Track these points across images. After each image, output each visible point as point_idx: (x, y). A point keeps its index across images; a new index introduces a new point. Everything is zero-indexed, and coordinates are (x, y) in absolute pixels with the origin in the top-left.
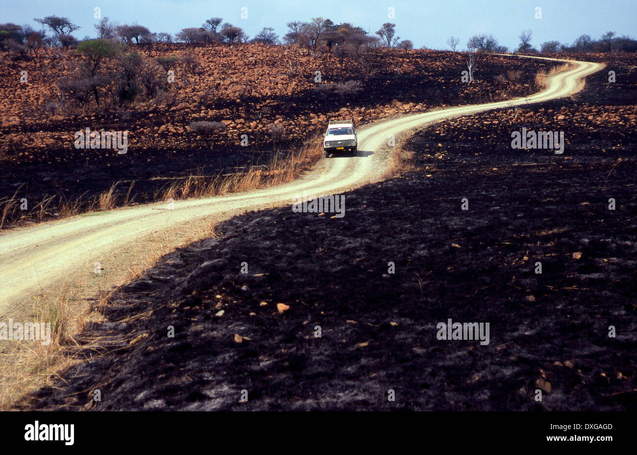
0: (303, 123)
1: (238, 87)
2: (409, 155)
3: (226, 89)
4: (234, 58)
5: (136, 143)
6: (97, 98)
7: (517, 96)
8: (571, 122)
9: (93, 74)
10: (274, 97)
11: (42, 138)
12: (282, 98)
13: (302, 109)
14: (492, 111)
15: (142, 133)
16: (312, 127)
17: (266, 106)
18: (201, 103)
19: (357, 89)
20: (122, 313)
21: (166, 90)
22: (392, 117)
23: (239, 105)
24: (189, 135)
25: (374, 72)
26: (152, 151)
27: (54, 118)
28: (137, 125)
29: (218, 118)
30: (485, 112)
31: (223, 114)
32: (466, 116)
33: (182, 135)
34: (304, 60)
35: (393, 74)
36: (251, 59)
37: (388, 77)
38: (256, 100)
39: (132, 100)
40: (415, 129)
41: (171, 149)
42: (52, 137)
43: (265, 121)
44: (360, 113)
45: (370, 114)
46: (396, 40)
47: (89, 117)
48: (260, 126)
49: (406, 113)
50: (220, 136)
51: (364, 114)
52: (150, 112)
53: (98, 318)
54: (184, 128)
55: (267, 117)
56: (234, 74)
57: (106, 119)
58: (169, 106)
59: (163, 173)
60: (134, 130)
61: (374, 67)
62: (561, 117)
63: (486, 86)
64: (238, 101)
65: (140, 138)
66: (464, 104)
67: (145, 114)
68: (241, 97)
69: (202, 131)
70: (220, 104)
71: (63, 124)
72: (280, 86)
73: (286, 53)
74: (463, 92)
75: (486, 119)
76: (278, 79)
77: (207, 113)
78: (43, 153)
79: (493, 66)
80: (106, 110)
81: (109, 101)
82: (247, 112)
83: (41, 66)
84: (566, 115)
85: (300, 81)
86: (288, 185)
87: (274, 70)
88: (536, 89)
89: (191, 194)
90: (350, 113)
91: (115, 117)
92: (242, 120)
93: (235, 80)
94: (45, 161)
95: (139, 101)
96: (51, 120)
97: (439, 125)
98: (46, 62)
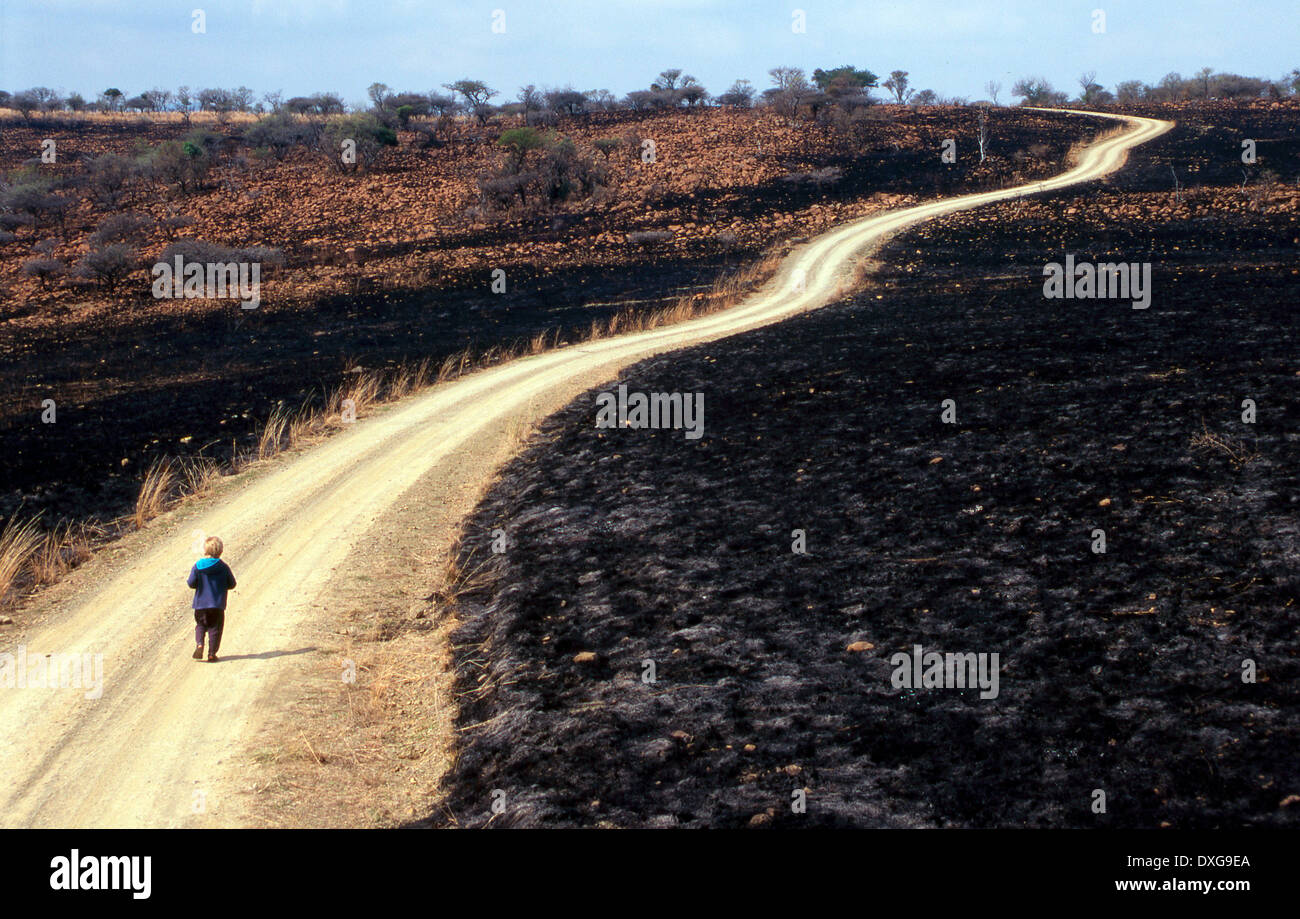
0: (765, 225)
1: (692, 177)
2: (876, 266)
3: (678, 180)
4: (691, 134)
5: (569, 259)
6: (523, 198)
7: (1035, 179)
8: (1081, 218)
9: (518, 170)
10: (736, 190)
11: (465, 257)
12: (747, 190)
13: (766, 206)
14: (994, 203)
15: (576, 245)
16: (775, 231)
17: (725, 202)
18: (647, 201)
19: (836, 177)
20: (549, 429)
21: (605, 184)
22: (872, 215)
23: (692, 202)
24: (629, 246)
25: (866, 148)
26: (588, 269)
27: (475, 227)
28: (571, 234)
29: (664, 223)
30: (986, 205)
31: (672, 217)
32: (960, 211)
33: (621, 246)
34: (779, 133)
35: (891, 149)
36: (712, 134)
37: (884, 154)
38: (713, 194)
39: (564, 200)
40: (896, 230)
41: (608, 266)
42: (475, 255)
43: (720, 224)
44: (835, 210)
45: (846, 211)
46: (909, 93)
47: (515, 223)
48: (714, 231)
49: (890, 209)
50: (666, 245)
51: (839, 212)
52: (586, 215)
53: (537, 432)
54: (625, 237)
55: (723, 220)
56: (689, 157)
57: (535, 226)
58: (609, 205)
59: (599, 298)
60: (566, 241)
61: (866, 141)
62: (1072, 211)
63: (1003, 165)
64: (692, 195)
65: (573, 251)
66: (965, 193)
67: (579, 218)
68: (696, 190)
69: (644, 243)
70: (670, 200)
71: (486, 234)
72: (744, 173)
73: (757, 124)
74: (971, 174)
75: (983, 215)
76: (743, 164)
77: (652, 215)
78: (467, 276)
79: (1025, 133)
80: (535, 213)
81: (537, 200)
82: (701, 213)
83: (455, 154)
84: (1079, 207)
85: (770, 165)
86: (725, 312)
87: (741, 150)
88: (1062, 168)
89: (619, 331)
90: (822, 210)
91: (545, 223)
92: (693, 225)
93: (690, 166)
94: (470, 286)
95: (573, 200)
96: (471, 230)
97: (925, 224)
98: (461, 148)
